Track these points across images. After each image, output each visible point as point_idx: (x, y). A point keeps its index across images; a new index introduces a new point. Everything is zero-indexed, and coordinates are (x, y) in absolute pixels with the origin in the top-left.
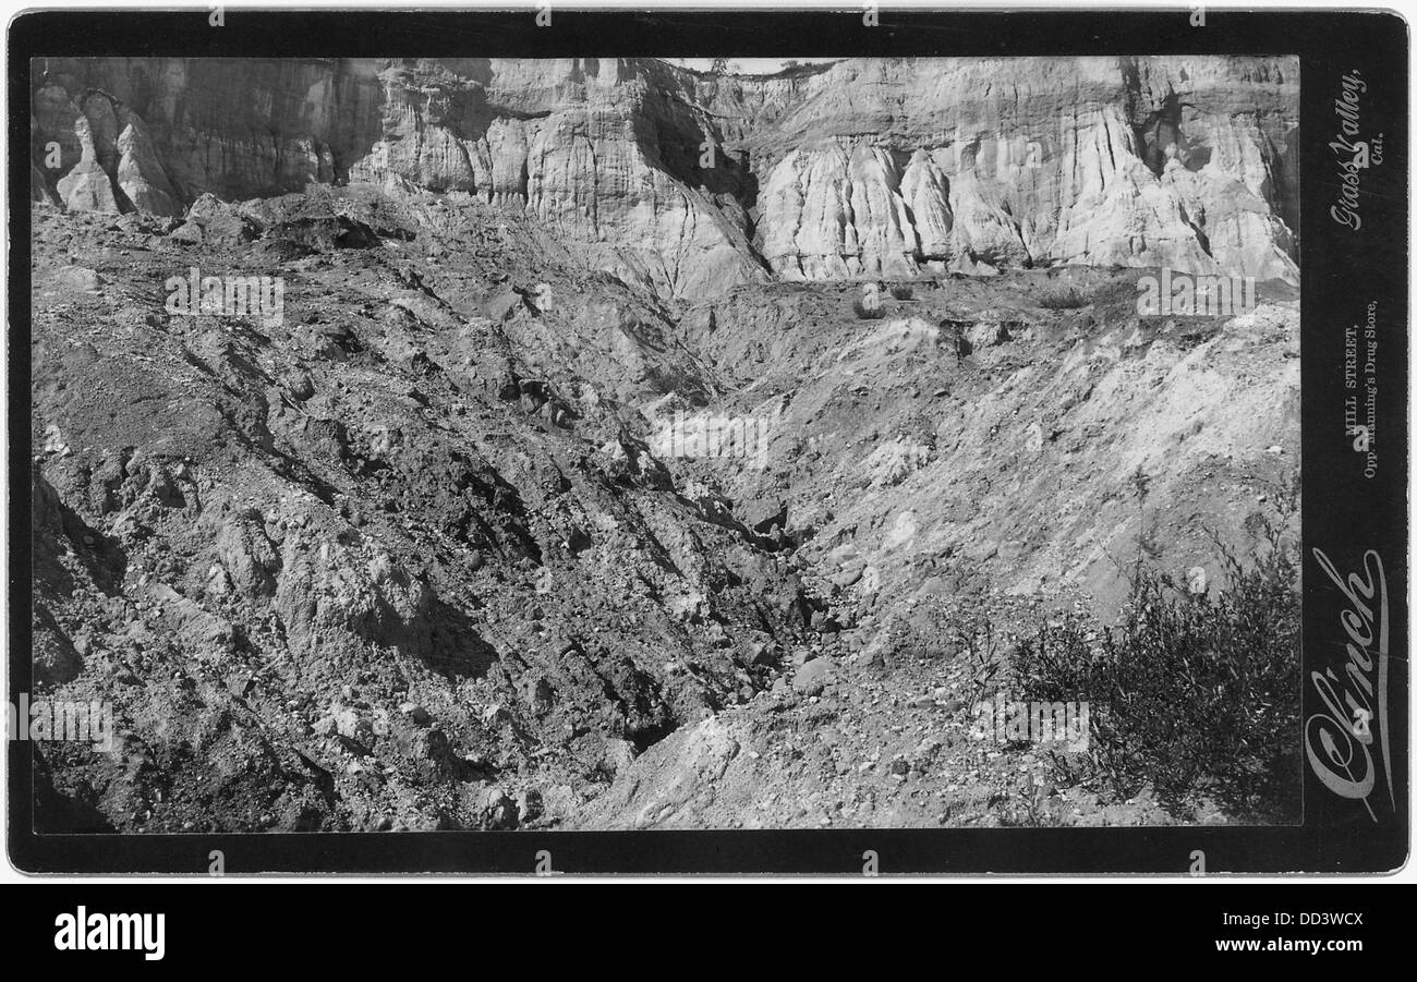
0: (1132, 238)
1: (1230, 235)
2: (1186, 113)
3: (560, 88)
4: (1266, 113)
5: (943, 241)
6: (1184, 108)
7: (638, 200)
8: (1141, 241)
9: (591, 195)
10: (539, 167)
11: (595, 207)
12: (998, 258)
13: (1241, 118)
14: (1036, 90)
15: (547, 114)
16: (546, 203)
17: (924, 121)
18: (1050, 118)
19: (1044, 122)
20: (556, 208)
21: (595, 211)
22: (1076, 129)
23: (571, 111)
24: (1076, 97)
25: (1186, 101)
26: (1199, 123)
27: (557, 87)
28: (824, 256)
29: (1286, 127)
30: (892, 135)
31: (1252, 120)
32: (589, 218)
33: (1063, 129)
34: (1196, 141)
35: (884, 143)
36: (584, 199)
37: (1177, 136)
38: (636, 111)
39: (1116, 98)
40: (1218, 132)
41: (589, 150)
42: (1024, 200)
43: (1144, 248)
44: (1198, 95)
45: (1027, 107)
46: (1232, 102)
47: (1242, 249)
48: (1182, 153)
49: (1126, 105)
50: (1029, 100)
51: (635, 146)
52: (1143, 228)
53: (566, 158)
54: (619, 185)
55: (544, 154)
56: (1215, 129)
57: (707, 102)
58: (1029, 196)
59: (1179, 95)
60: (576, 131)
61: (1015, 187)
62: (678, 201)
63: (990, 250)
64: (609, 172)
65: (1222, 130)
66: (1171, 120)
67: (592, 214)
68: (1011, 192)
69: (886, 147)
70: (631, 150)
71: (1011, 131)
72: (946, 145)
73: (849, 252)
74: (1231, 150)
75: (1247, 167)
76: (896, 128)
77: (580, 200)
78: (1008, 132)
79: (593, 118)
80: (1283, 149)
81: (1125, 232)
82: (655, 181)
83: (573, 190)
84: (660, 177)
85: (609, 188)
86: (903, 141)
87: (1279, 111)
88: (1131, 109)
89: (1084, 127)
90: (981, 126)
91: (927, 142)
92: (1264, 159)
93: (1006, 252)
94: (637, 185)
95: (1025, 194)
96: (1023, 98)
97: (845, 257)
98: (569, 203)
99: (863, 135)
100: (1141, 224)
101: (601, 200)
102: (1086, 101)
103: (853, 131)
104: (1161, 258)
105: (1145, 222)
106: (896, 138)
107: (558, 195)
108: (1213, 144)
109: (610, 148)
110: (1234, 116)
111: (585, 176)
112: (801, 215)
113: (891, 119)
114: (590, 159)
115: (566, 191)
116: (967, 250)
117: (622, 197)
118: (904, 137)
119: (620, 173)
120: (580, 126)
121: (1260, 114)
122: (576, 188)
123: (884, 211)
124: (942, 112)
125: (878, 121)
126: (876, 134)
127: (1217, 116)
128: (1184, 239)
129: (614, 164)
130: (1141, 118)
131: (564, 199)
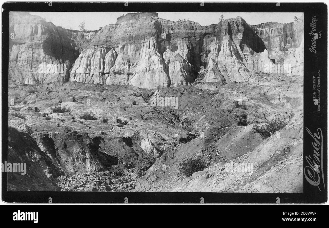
0: (147, 68)
1: (173, 67)
2: (172, 38)
3: (28, 37)
4: (191, 37)
5: (109, 69)
6: (172, 37)
7: (42, 62)
8: (149, 69)
9: (31, 61)
10: (20, 55)
11: (32, 64)
12: (121, 73)
13: (184, 39)
14: (137, 34)
15: (25, 43)
16: (20, 64)
17: (114, 41)
18: (139, 40)
19: (138, 41)
20: (22, 65)
21: (32, 65)
22: (144, 43)
23: (29, 43)
24: (145, 35)
25: (172, 35)
26: (175, 40)
27: (27, 37)
28: (81, 74)
29: (196, 40)
30: (107, 45)
31: (187, 39)
32: (30, 67)
33: (141, 43)
34: (174, 44)
35: (105, 47)
36: (29, 62)
37: (169, 43)
38: (45, 42)
39: (154, 35)
40: (179, 42)
41: (32, 51)
42: (133, 59)
43: (150, 70)
44: (175, 34)
45: (135, 38)
46: (183, 35)
47: (175, 70)
48: (171, 47)
49: (156, 37)
50: (135, 36)
51: (42, 50)
52: (150, 66)
53: (26, 53)
54: (37, 59)
55: (22, 52)
56: (178, 41)
57: (74, 38)
58: (134, 58)
59: (171, 34)
60: (30, 47)
61: (131, 56)
62: (51, 62)
63: (119, 71)
64: (35, 56)
65: (180, 42)
66: (168, 40)
67: (31, 65)
68: (130, 57)
69: (105, 48)
70: (41, 51)
71: (131, 43)
72: (118, 47)
73: (87, 72)
74: (181, 46)
75: (184, 50)
76: (108, 43)
77: (28, 63)
78: (131, 44)
79: (34, 44)
80: (194, 45)
81: (145, 67)
82: (46, 58)
83: (27, 61)
84: (47, 57)
85: (35, 59)
86: (109, 46)
87: (194, 37)
88: (157, 38)
89: (146, 42)
90: (125, 42)
91: (114, 46)
92: (188, 48)
93: (123, 72)
94: (41, 58)
95: (133, 58)
96: (134, 36)
97: (86, 74)
98: (26, 63)
99: (100, 45)
100: (150, 65)
101: (33, 62)
102: (147, 36)
103: (98, 44)
104: (154, 72)
105: (151, 64)
106: (108, 46)
107: (24, 62)
108: (178, 45)
109: (37, 51)
110: (183, 38)
111: (30, 57)
112: (80, 64)
113: (107, 41)
114: (32, 53)
115: (25, 61)
116: (113, 71)
117: (38, 62)
118: (109, 45)
119: (38, 56)
120: (30, 46)
121: (189, 38)
122: (28, 60)
123: (97, 63)
124: (118, 39)
125: (104, 42)
126: (103, 45)
127: (179, 38)
128: (159, 68)
129: (37, 54)
130: (160, 40)
131: (25, 62)
